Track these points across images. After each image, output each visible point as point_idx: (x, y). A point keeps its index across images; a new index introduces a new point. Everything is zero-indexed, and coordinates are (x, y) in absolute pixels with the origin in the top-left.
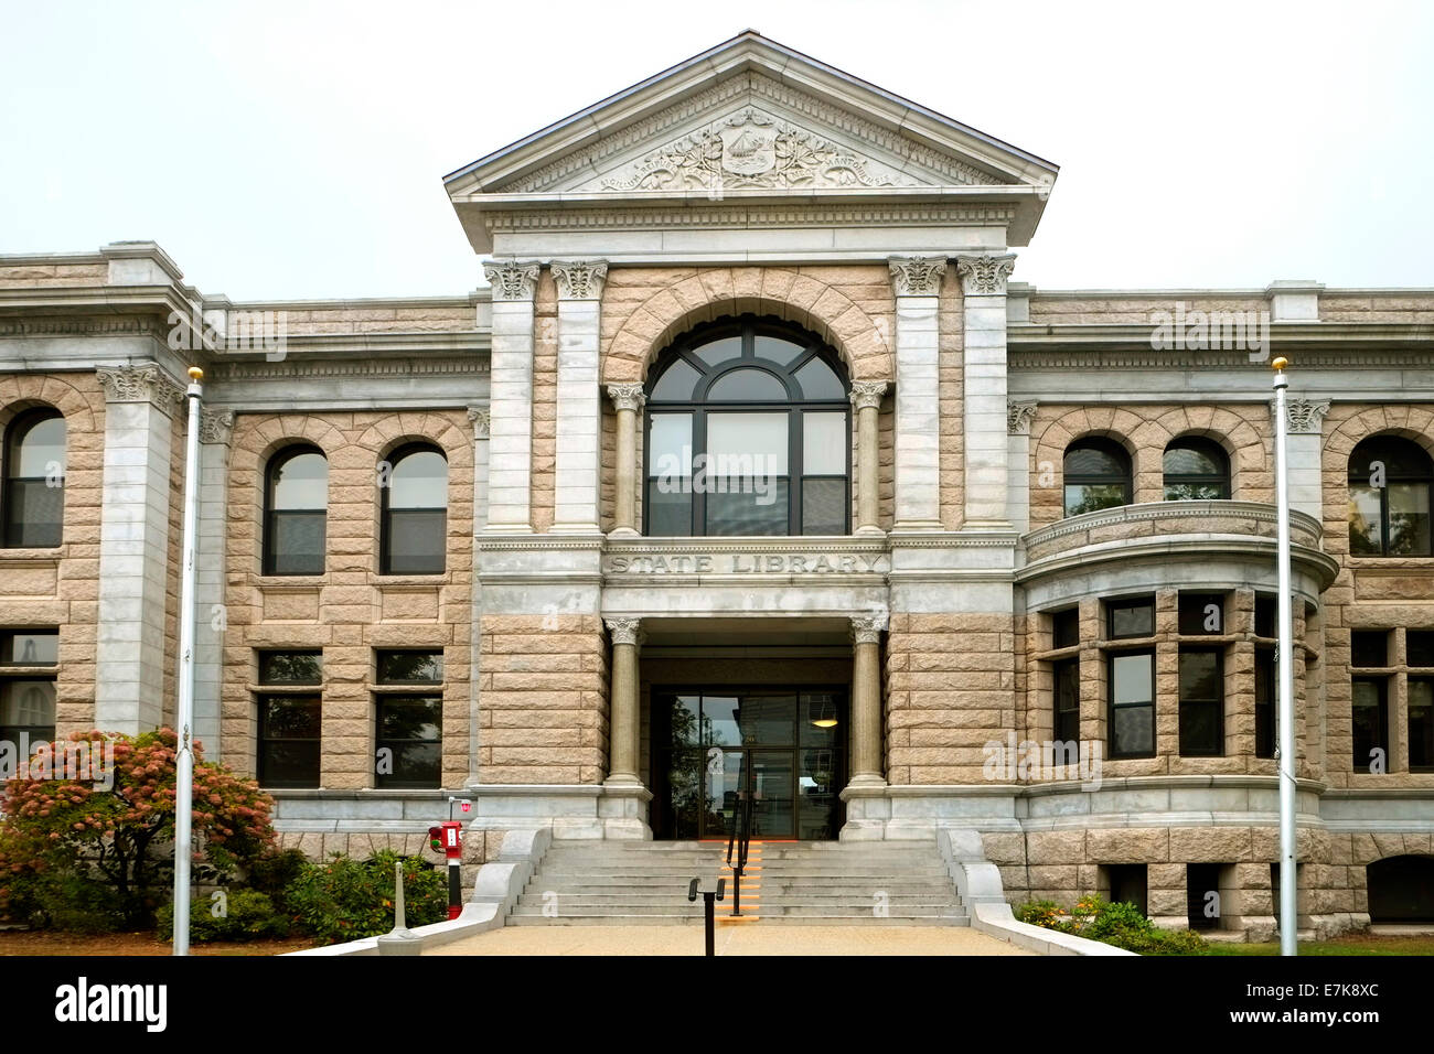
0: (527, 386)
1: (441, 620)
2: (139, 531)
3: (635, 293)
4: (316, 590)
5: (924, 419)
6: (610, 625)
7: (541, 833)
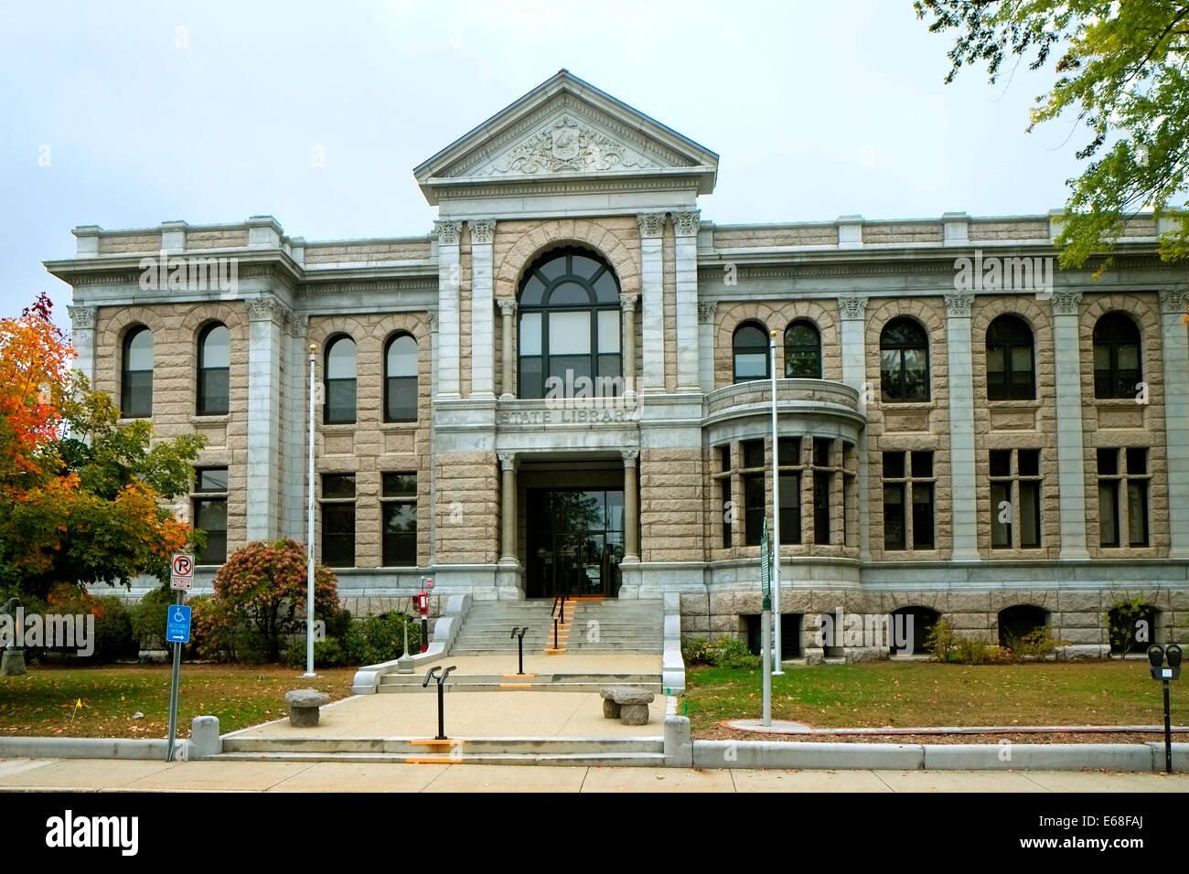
0: (457, 301)
1: (415, 453)
2: (267, 403)
3: (510, 238)
4: (351, 434)
5: (656, 319)
6: (500, 458)
7: (466, 597)
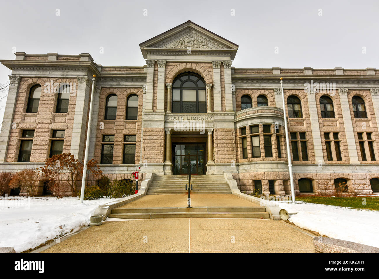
0: (152, 83)
1: (136, 129)
3: (171, 67)
4: (114, 122)
5: (219, 91)
6: (166, 130)
7: (153, 174)
